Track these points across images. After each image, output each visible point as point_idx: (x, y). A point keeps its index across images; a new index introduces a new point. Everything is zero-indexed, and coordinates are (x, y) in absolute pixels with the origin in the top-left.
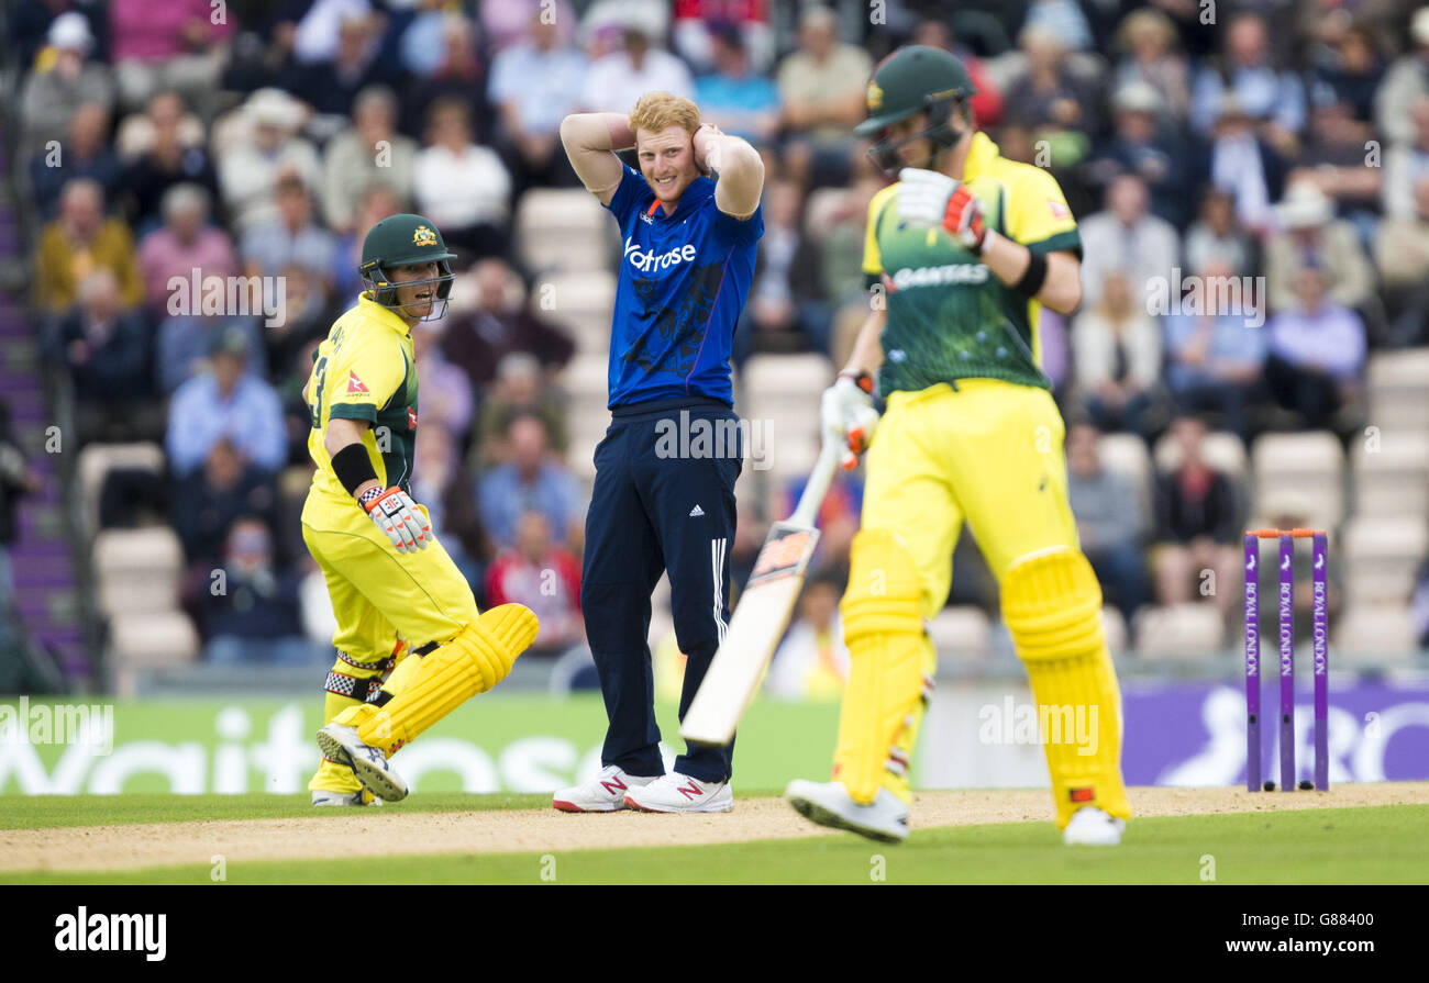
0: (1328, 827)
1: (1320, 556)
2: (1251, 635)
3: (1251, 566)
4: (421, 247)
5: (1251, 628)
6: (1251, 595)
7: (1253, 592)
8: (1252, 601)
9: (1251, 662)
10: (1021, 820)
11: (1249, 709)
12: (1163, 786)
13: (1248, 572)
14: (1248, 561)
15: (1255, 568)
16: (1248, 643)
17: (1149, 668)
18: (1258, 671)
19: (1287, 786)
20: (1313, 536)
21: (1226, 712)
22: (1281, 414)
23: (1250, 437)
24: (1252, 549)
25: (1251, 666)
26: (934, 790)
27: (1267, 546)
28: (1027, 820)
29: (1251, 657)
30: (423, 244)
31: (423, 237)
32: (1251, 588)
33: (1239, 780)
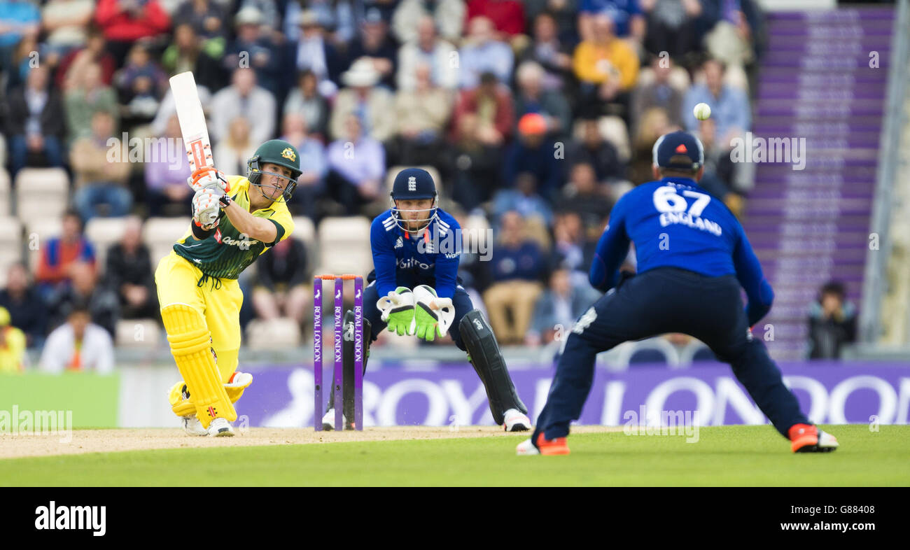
0: (363, 452)
1: (359, 291)
2: (317, 338)
3: (317, 296)
4: (284, 158)
5: (317, 333)
6: (317, 314)
7: (318, 311)
8: (318, 317)
9: (317, 354)
10: (179, 446)
11: (316, 382)
12: (264, 427)
13: (316, 299)
14: (316, 293)
15: (320, 298)
16: (315, 342)
17: (255, 357)
18: (321, 359)
19: (338, 428)
20: (355, 279)
21: (302, 383)
22: (335, 206)
23: (317, 220)
24: (318, 286)
25: (317, 356)
26: (128, 428)
27: (328, 285)
28: (183, 447)
29: (317, 351)
30: (286, 157)
31: (288, 153)
32: (317, 309)
33: (310, 423)
